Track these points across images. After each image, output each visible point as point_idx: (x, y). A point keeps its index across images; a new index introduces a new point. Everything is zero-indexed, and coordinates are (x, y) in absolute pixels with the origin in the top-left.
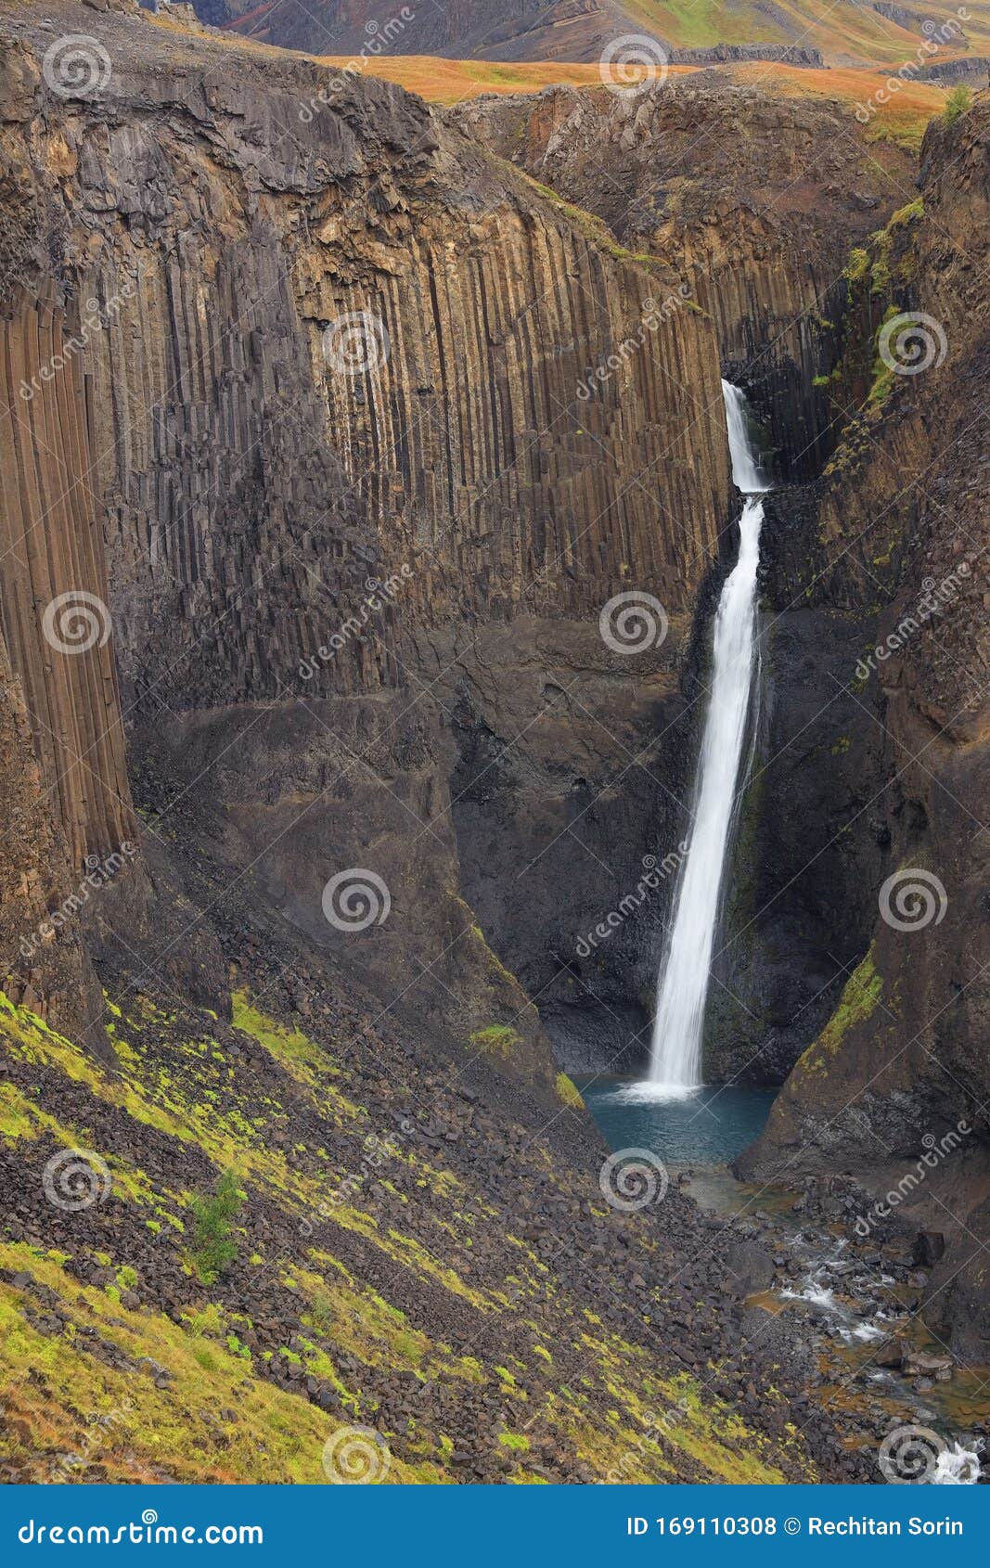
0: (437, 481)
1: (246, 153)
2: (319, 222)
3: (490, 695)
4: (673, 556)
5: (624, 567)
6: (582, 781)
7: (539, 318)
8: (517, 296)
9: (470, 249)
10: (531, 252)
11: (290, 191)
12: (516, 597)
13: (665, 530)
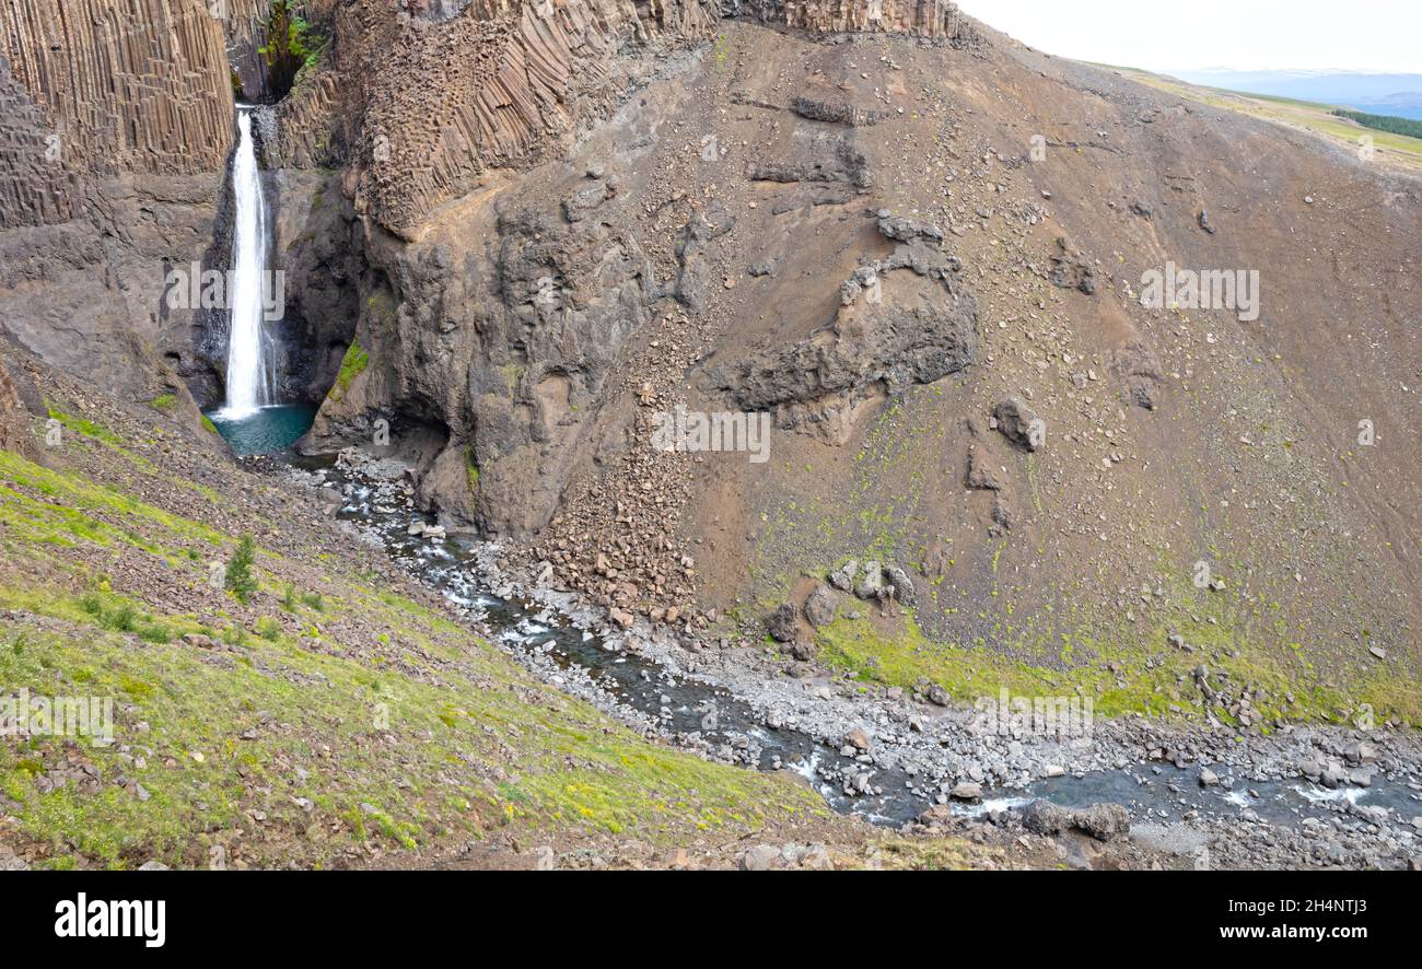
0: (66, 99)
3: (109, 215)
5: (182, 147)
6: (166, 259)
12: (119, 162)
13: (204, 129)
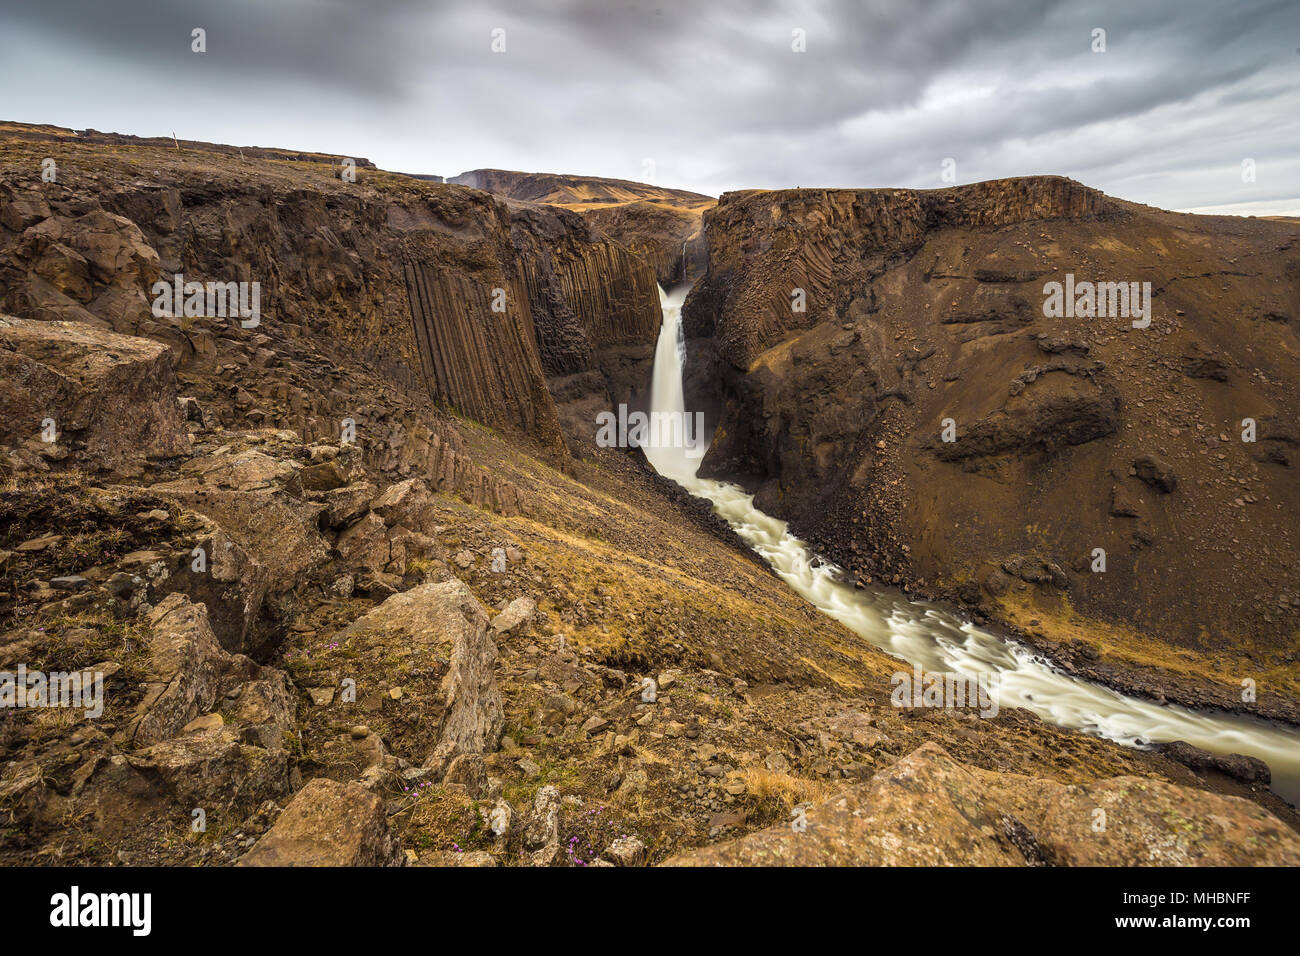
0: (589, 313)
1: (540, 231)
2: (556, 248)
4: (650, 329)
7: (611, 270)
8: (605, 265)
9: (593, 253)
10: (608, 253)
11: (551, 240)
